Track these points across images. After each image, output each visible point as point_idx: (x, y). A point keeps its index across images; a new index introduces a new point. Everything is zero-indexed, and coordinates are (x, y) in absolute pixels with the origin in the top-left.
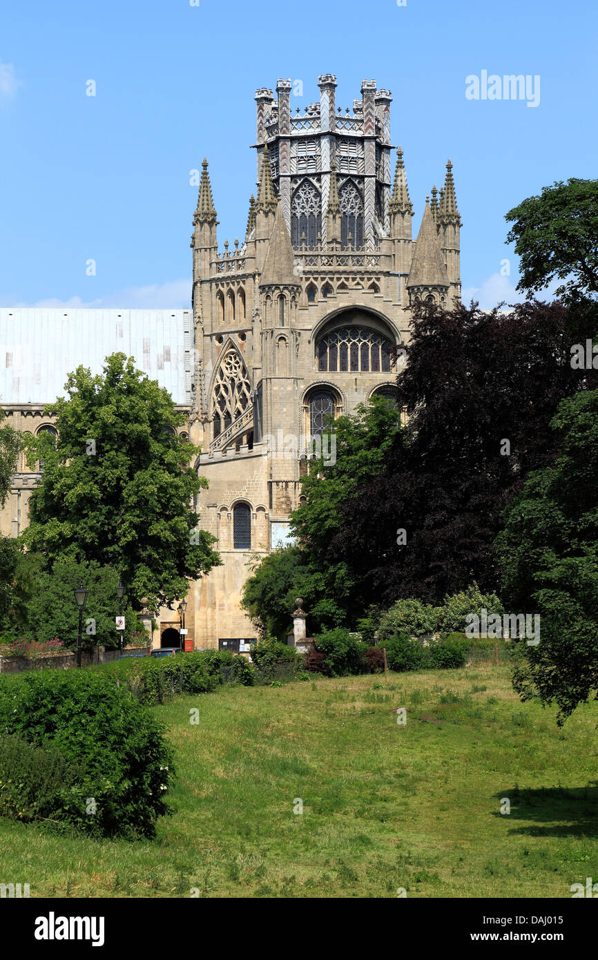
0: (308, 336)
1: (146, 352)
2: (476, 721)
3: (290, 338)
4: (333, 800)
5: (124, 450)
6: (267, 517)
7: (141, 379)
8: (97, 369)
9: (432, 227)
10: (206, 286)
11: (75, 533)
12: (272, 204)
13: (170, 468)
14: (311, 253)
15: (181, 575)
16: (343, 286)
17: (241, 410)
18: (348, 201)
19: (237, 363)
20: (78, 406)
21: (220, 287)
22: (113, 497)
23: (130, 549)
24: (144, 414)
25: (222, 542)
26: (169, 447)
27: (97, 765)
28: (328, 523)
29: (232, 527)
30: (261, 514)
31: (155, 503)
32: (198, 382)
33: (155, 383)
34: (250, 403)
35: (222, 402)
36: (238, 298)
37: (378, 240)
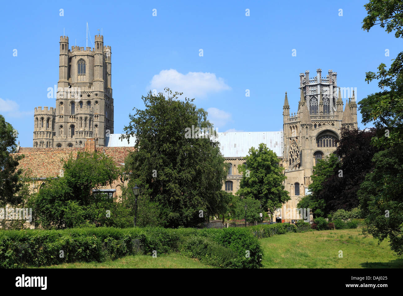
0: (314, 138)
1: (271, 143)
2: (358, 243)
3: (309, 138)
4: (314, 264)
5: (264, 169)
6: (304, 187)
7: (268, 150)
8: (257, 148)
9: (348, 108)
10: (287, 125)
11: (252, 191)
12: (304, 103)
13: (276, 174)
14: (315, 116)
15: (280, 202)
16: (324, 124)
17: (297, 158)
18: (325, 102)
19: (295, 145)
20: (251, 157)
21: (290, 125)
22: (261, 182)
23: (266, 195)
24: (269, 159)
25: (292, 194)
26: (276, 168)
27: (242, 253)
28: (319, 188)
29: (294, 190)
30: (302, 186)
31: (272, 183)
32: (285, 151)
33: (272, 151)
34: (299, 156)
35: (292, 156)
36: (295, 128)
37: (334, 112)
